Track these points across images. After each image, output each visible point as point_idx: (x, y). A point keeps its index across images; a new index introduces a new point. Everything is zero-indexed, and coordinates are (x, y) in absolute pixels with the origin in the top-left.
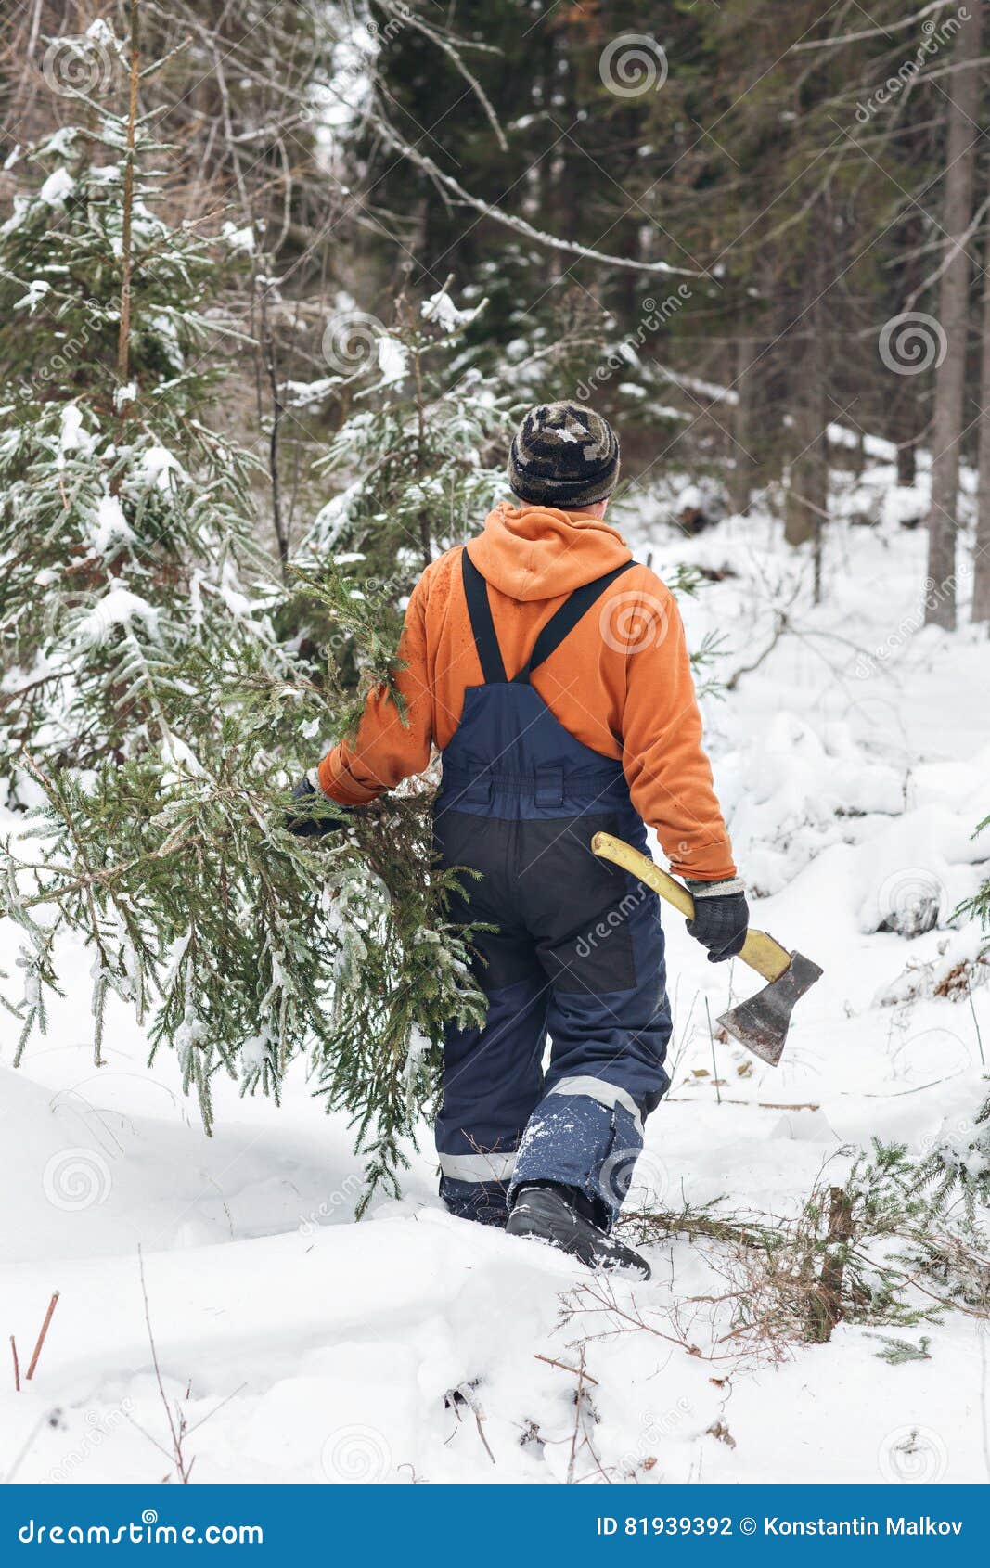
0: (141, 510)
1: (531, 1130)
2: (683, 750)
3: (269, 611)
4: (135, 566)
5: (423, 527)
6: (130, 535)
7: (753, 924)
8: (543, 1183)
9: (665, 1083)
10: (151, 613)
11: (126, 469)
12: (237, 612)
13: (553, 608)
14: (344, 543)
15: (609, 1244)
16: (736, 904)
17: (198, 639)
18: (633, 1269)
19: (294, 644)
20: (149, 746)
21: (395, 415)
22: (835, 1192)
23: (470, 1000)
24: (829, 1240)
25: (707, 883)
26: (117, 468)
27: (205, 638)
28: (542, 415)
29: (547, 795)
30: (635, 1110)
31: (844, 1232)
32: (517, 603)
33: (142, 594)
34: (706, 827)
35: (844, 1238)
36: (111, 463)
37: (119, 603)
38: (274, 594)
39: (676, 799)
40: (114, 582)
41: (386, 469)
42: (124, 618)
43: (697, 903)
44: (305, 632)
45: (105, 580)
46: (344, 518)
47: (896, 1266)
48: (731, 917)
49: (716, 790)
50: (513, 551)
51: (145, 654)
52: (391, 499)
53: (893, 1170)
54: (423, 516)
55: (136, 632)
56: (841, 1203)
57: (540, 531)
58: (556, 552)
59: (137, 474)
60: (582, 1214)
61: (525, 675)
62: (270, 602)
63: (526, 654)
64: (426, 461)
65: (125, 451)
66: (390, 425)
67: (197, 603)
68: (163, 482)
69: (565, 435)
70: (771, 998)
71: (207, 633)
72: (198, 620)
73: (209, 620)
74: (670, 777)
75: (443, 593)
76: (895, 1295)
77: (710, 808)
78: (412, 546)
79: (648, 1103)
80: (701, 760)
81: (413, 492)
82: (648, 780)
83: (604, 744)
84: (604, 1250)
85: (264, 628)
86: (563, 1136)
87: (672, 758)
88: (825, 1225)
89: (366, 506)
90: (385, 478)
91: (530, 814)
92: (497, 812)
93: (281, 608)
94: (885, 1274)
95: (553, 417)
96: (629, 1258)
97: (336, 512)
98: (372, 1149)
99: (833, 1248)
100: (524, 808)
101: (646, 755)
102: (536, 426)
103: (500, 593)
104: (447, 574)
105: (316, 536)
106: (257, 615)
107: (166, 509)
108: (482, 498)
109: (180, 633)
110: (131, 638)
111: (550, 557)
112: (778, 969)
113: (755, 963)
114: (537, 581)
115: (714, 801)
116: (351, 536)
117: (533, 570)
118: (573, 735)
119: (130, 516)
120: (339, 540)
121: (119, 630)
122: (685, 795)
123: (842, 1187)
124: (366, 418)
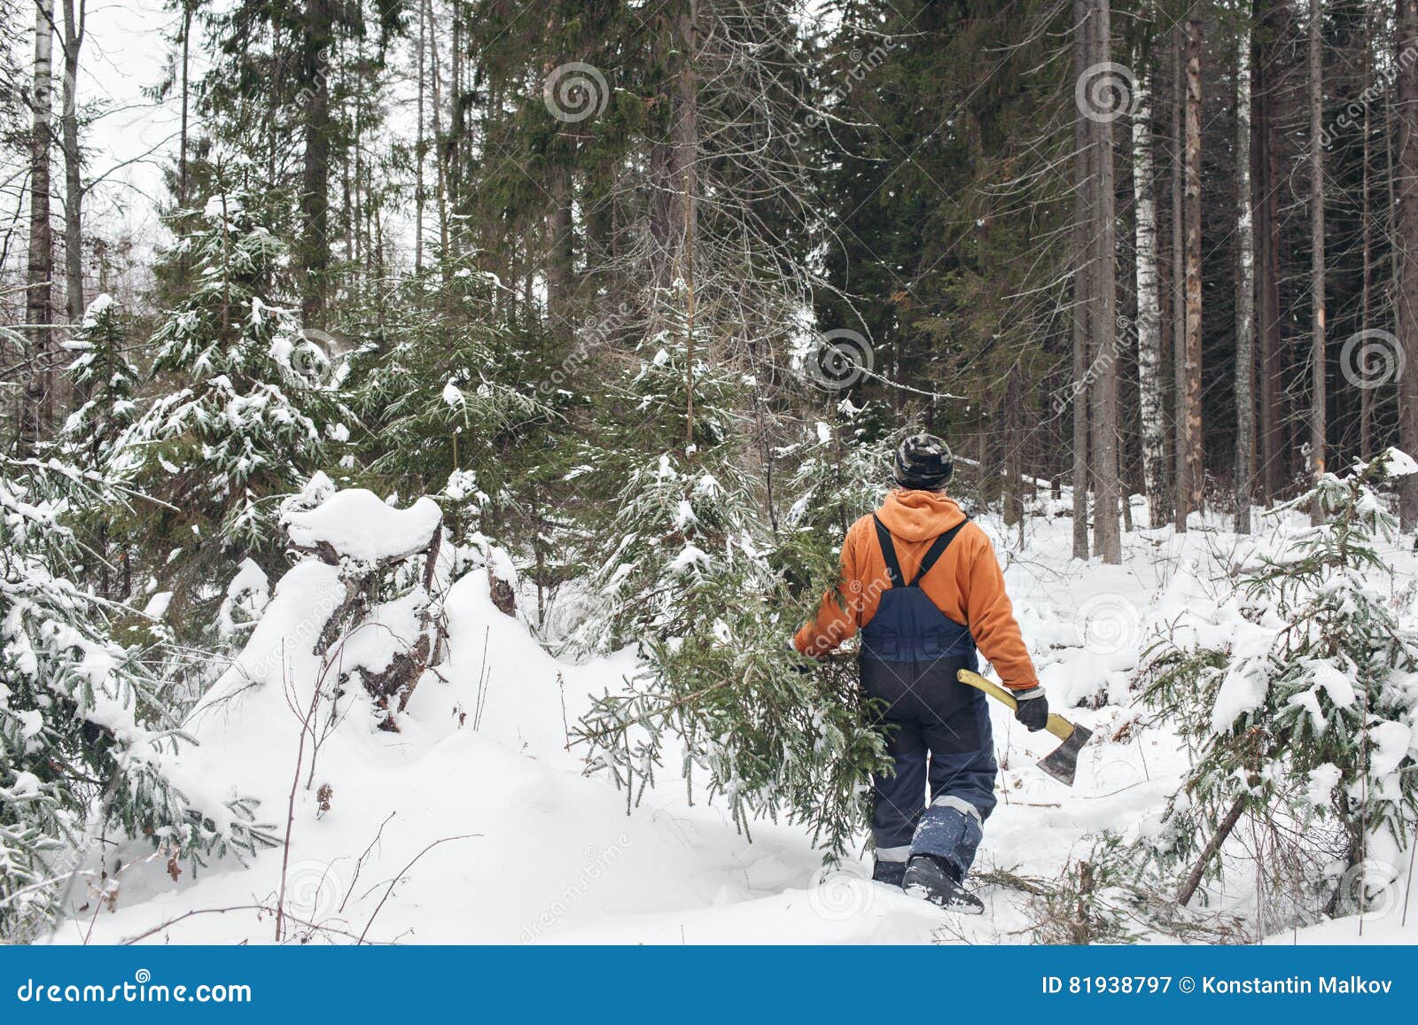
0: (700, 506)
1: (921, 825)
2: (1003, 619)
3: (767, 557)
4: (699, 535)
5: (843, 515)
6: (696, 519)
7: (1051, 711)
8: (925, 855)
9: (995, 802)
10: (707, 558)
11: (693, 486)
12: (750, 556)
13: (929, 545)
14: (804, 522)
15: (961, 892)
16: (1041, 703)
17: (731, 570)
18: (974, 908)
19: (781, 573)
20: (708, 625)
21: (826, 459)
22: (1083, 865)
23: (888, 761)
24: (1082, 893)
25: (1023, 691)
26: (688, 486)
27: (734, 569)
28: (915, 441)
29: (930, 647)
30: (978, 816)
31: (1089, 888)
32: (909, 543)
33: (703, 549)
34: (1020, 659)
35: (1089, 891)
36: (685, 484)
37: (690, 553)
38: (770, 548)
39: (1002, 645)
40: (688, 543)
41: (823, 486)
42: (693, 560)
43: (1019, 703)
44: (786, 566)
45: (683, 541)
46: (803, 510)
47: (1121, 906)
48: (1037, 710)
49: (1024, 639)
50: (905, 514)
51: (704, 578)
52: (826, 500)
53: (1115, 849)
54: (841, 507)
55: (700, 567)
56: (1087, 870)
57: (920, 503)
58: (929, 515)
59: (697, 489)
60: (947, 874)
61: (915, 582)
62: (768, 552)
63: (915, 571)
64: (842, 481)
65: (692, 477)
66: (824, 464)
67: (730, 552)
68: (711, 492)
69: (931, 450)
70: (1065, 750)
71: (736, 566)
72: (730, 560)
73: (736, 561)
74: (998, 633)
75: (865, 538)
76: (1122, 924)
77: (1021, 648)
78: (837, 523)
79: (986, 813)
80: (1012, 622)
81: (837, 496)
82: (987, 635)
83: (960, 618)
84: (957, 895)
85: (765, 564)
86: (937, 829)
87: (998, 623)
88: (1078, 883)
89: (814, 503)
90: (823, 490)
91: (921, 658)
92: (902, 658)
93: (773, 555)
94: (1114, 911)
95: (921, 441)
96: (972, 900)
97: (799, 506)
98: (828, 845)
99: (1085, 897)
100: (917, 654)
101: (983, 623)
102: (912, 447)
103: (900, 538)
104: (866, 528)
105: (790, 519)
106: (761, 558)
107: (712, 505)
108: (870, 497)
109: (722, 567)
110: (697, 571)
111: (926, 517)
112: (1068, 734)
113: (1055, 732)
114: (920, 530)
115: (1023, 645)
116: (807, 518)
117: (918, 524)
118: (943, 613)
119: (695, 511)
120: (801, 521)
121: (691, 566)
122: (1007, 642)
123: (1087, 861)
124: (813, 460)
